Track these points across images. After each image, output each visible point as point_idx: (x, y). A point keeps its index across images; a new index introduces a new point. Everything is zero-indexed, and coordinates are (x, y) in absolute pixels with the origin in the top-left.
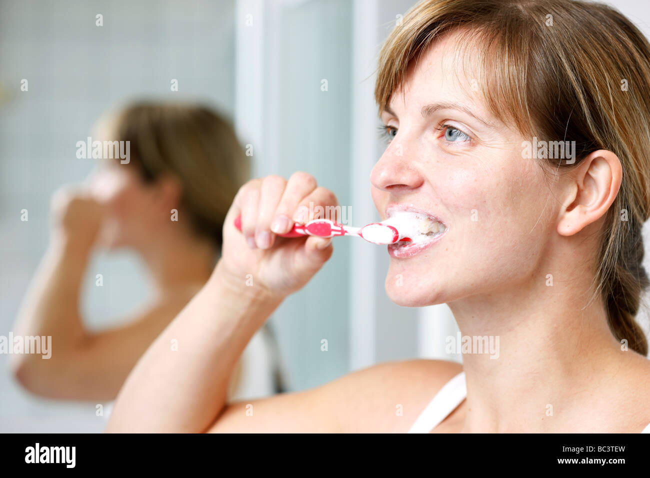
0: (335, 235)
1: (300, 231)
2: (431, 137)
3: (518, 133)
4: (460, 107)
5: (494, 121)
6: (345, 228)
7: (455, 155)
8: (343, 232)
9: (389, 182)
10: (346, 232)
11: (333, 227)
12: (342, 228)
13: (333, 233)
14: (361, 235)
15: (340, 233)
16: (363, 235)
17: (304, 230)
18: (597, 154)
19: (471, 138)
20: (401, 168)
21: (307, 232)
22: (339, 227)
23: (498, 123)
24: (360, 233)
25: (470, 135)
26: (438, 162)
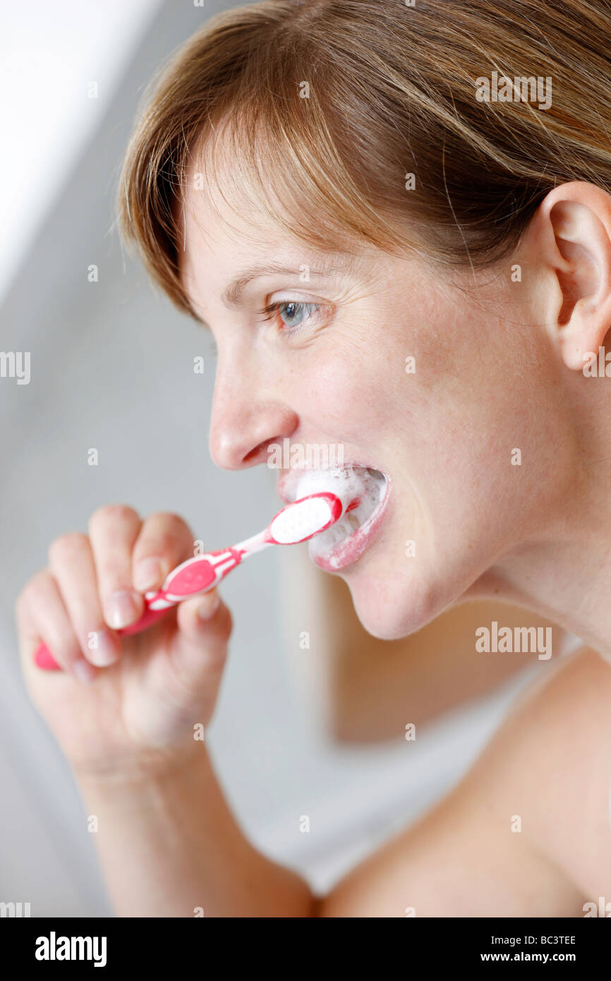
0: (226, 572)
1: (159, 605)
2: (269, 332)
3: (382, 254)
4: (264, 269)
5: (329, 259)
6: (238, 547)
7: (307, 347)
8: (237, 557)
9: (239, 451)
10: (243, 552)
11: (213, 560)
12: (230, 550)
13: (219, 571)
14: (272, 541)
15: (232, 562)
16: (277, 539)
17: (164, 598)
18: (549, 202)
19: (316, 304)
20: (244, 417)
21: (172, 598)
22: (225, 551)
23: (340, 260)
24: (269, 538)
25: (313, 300)
26: (292, 371)
